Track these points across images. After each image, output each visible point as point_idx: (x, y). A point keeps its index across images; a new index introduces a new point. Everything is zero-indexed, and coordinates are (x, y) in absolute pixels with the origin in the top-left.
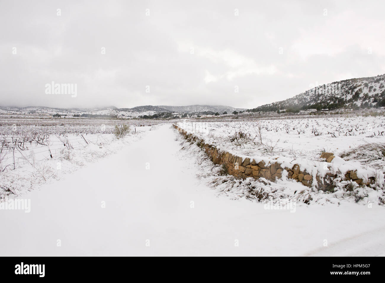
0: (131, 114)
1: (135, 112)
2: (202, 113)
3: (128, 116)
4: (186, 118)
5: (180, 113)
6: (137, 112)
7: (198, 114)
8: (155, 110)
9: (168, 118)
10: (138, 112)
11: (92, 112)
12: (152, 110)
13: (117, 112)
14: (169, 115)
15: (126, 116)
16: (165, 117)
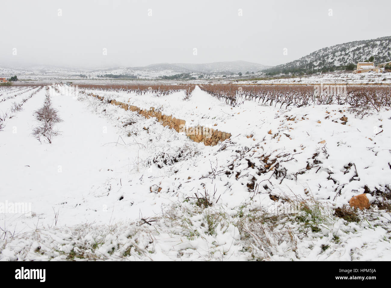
0: (148, 73)
1: (152, 71)
2: (220, 73)
3: (145, 76)
4: (202, 78)
5: (199, 73)
6: (153, 71)
7: (216, 74)
8: (172, 68)
9: (187, 79)
10: (155, 71)
11: (106, 72)
12: (169, 69)
13: (132, 71)
14: (187, 76)
15: (143, 76)
16: (183, 78)
